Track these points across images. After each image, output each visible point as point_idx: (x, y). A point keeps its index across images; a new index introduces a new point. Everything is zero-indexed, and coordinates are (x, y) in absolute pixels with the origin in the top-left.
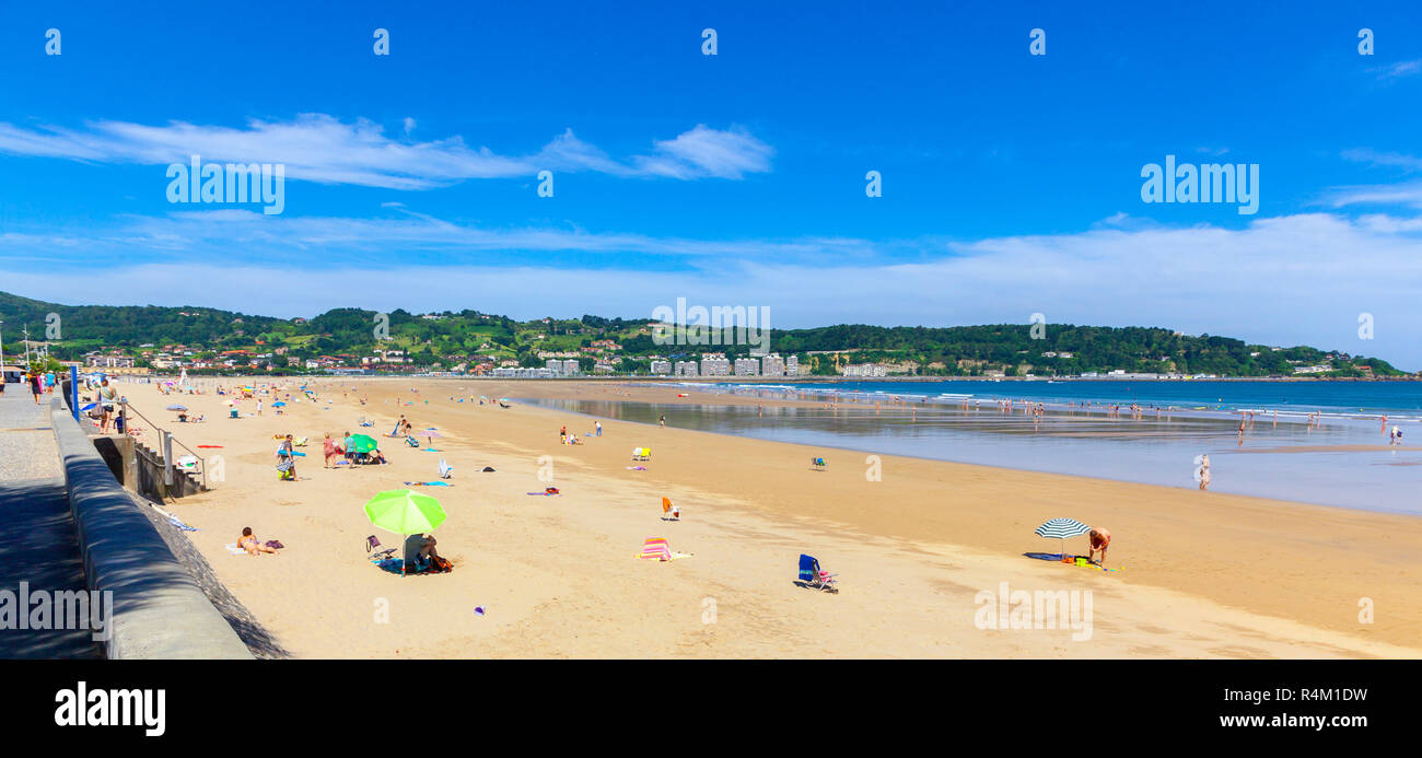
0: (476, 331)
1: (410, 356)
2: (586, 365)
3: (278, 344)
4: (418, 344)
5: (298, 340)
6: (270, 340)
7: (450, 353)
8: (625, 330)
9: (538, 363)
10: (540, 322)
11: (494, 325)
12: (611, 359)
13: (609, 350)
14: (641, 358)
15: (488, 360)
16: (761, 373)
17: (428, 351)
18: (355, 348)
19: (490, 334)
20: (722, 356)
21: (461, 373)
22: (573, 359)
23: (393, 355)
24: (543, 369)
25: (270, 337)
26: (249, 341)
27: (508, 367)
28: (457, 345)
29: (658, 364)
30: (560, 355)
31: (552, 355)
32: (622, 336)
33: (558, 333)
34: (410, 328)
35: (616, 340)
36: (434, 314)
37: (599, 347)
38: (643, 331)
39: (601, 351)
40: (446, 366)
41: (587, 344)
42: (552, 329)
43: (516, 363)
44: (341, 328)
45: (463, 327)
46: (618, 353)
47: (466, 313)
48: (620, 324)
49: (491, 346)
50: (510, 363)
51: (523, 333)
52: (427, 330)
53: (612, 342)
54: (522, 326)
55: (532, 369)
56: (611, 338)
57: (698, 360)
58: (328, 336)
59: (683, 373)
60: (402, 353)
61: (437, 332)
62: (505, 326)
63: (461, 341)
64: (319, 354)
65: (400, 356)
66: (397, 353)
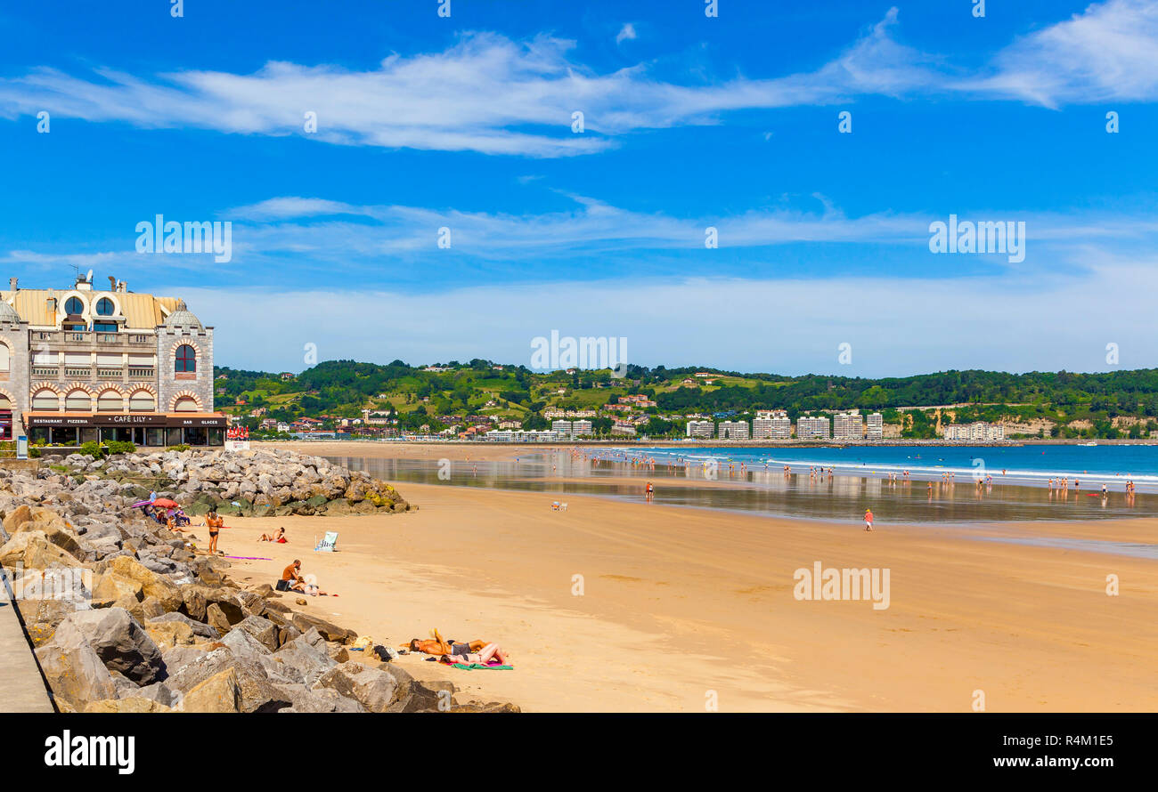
0: (485, 386)
1: (396, 418)
2: (602, 426)
3: (259, 403)
4: (414, 402)
5: (281, 398)
6: (251, 399)
7: (448, 412)
8: (666, 382)
9: (544, 424)
10: (562, 373)
11: (506, 378)
12: (635, 419)
13: (639, 408)
14: (676, 417)
15: (488, 420)
16: (832, 436)
17: (422, 411)
18: (342, 407)
19: (500, 389)
20: (783, 413)
21: (449, 436)
22: (586, 419)
23: (377, 416)
24: (547, 431)
25: (252, 395)
26: (229, 400)
27: (506, 429)
28: (458, 403)
29: (697, 423)
30: (571, 414)
31: (561, 414)
32: (659, 390)
33: (584, 387)
34: (408, 384)
35: (650, 394)
36: (438, 365)
37: (628, 404)
38: (688, 383)
39: (628, 409)
40: (435, 428)
41: (614, 400)
42: (576, 381)
43: (518, 424)
44: (330, 383)
45: (469, 380)
46: (650, 411)
47: (475, 363)
48: (662, 374)
49: (498, 403)
50: (510, 425)
51: (542, 386)
52: (426, 384)
53: (645, 398)
54: (541, 377)
55: (534, 431)
56: (644, 393)
57: (750, 419)
58: (314, 395)
59: (727, 436)
60: (388, 413)
61: (437, 387)
62: (519, 379)
63: (464, 398)
64: (301, 415)
65: (384, 417)
66: (381, 413)
